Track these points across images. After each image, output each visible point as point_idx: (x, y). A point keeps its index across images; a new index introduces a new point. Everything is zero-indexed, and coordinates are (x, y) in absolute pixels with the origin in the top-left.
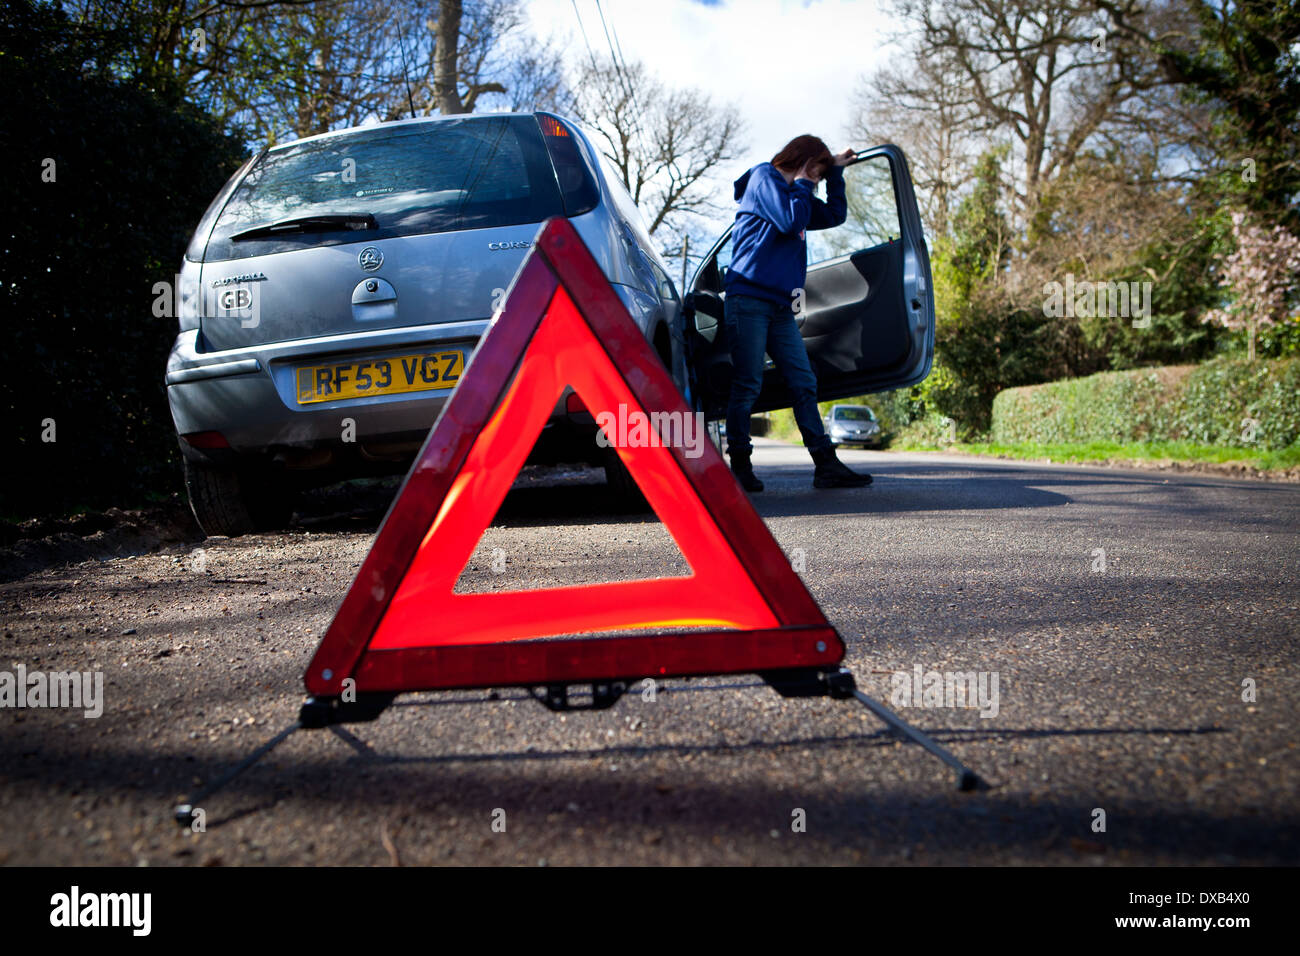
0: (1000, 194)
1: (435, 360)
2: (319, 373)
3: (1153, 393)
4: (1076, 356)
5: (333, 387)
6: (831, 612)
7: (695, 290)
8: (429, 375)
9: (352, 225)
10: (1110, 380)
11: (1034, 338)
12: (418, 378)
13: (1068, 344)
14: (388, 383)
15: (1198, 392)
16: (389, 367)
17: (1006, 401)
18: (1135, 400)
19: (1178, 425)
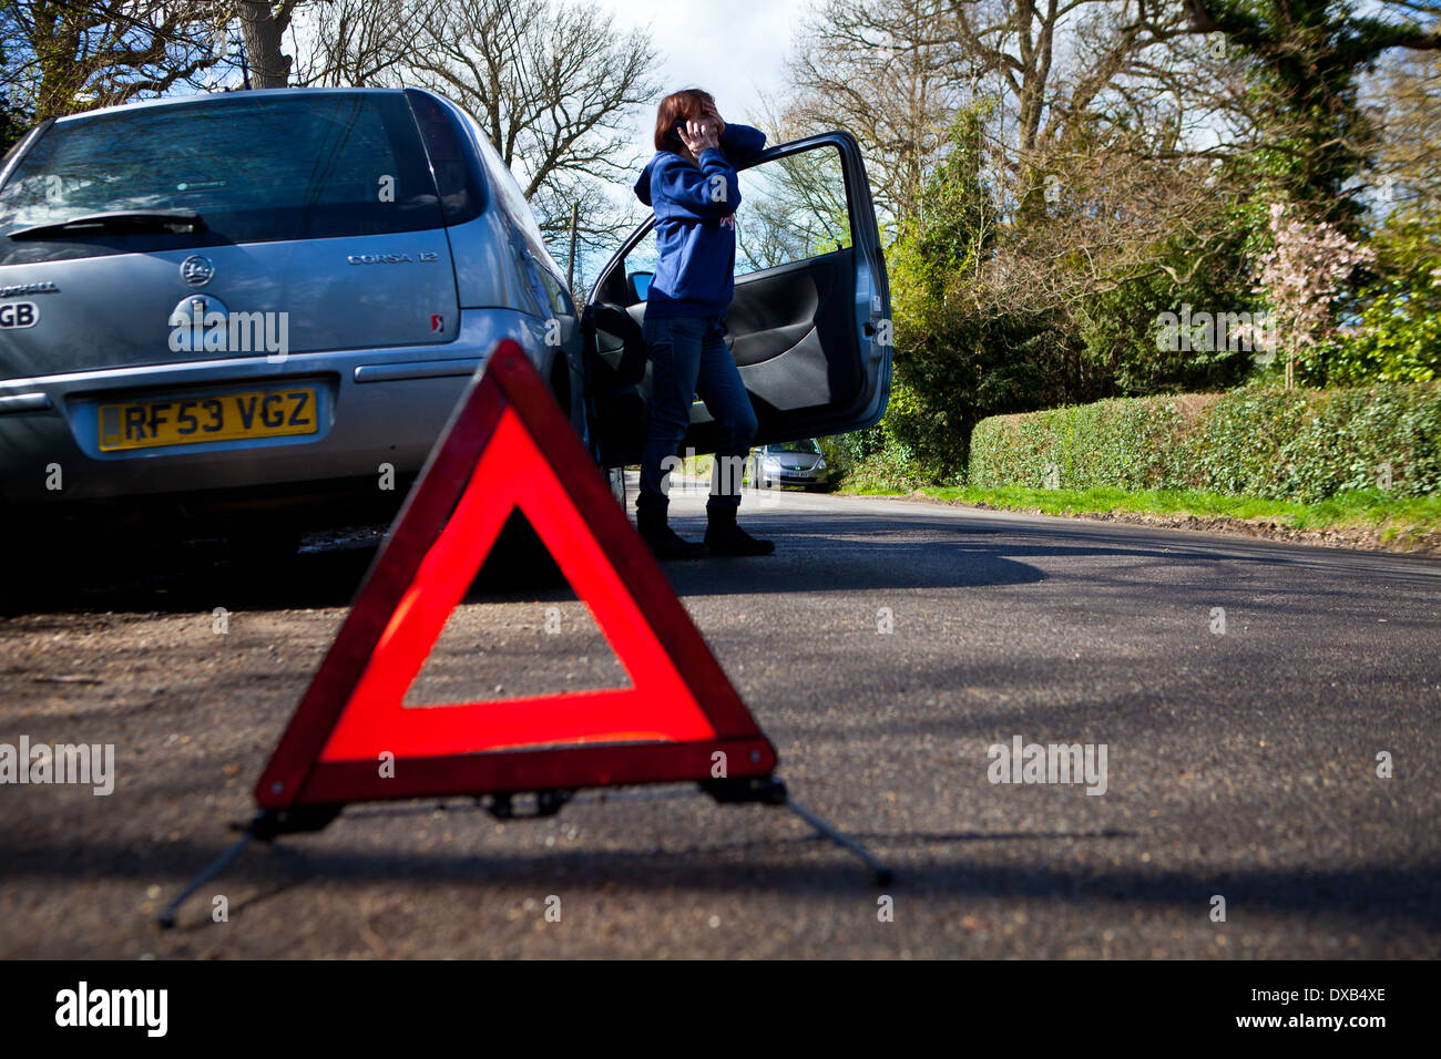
0: (983, 162)
1: (279, 399)
2: (129, 412)
3: (1170, 427)
4: (1077, 375)
5: (148, 430)
6: (763, 719)
7: (596, 303)
8: (272, 418)
9: (173, 227)
10: (1118, 408)
11: (1025, 352)
12: (257, 421)
13: (1066, 359)
14: (219, 428)
15: (1223, 427)
16: (219, 404)
17: (989, 432)
18: (1147, 435)
19: (1199, 468)
